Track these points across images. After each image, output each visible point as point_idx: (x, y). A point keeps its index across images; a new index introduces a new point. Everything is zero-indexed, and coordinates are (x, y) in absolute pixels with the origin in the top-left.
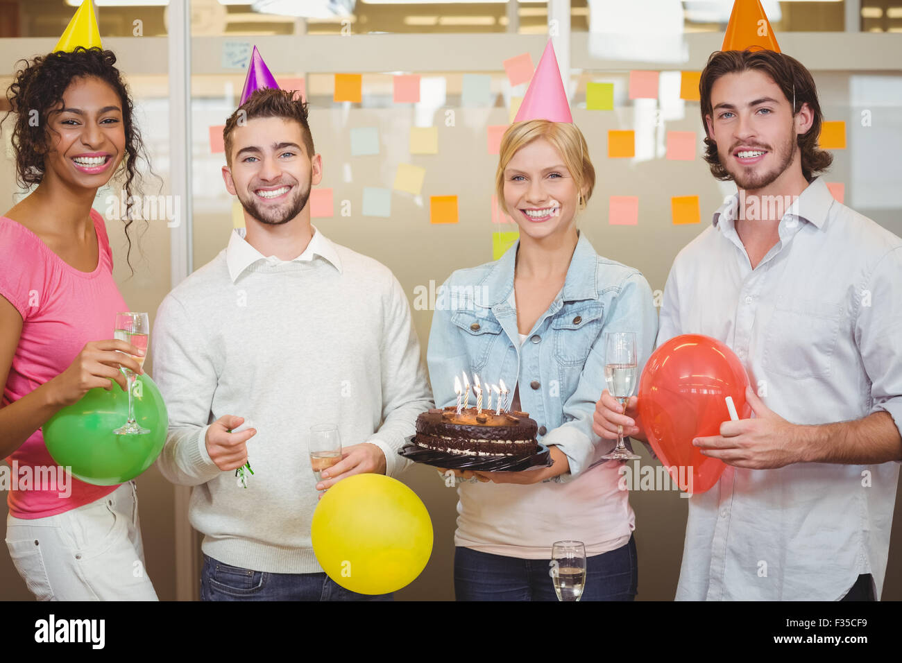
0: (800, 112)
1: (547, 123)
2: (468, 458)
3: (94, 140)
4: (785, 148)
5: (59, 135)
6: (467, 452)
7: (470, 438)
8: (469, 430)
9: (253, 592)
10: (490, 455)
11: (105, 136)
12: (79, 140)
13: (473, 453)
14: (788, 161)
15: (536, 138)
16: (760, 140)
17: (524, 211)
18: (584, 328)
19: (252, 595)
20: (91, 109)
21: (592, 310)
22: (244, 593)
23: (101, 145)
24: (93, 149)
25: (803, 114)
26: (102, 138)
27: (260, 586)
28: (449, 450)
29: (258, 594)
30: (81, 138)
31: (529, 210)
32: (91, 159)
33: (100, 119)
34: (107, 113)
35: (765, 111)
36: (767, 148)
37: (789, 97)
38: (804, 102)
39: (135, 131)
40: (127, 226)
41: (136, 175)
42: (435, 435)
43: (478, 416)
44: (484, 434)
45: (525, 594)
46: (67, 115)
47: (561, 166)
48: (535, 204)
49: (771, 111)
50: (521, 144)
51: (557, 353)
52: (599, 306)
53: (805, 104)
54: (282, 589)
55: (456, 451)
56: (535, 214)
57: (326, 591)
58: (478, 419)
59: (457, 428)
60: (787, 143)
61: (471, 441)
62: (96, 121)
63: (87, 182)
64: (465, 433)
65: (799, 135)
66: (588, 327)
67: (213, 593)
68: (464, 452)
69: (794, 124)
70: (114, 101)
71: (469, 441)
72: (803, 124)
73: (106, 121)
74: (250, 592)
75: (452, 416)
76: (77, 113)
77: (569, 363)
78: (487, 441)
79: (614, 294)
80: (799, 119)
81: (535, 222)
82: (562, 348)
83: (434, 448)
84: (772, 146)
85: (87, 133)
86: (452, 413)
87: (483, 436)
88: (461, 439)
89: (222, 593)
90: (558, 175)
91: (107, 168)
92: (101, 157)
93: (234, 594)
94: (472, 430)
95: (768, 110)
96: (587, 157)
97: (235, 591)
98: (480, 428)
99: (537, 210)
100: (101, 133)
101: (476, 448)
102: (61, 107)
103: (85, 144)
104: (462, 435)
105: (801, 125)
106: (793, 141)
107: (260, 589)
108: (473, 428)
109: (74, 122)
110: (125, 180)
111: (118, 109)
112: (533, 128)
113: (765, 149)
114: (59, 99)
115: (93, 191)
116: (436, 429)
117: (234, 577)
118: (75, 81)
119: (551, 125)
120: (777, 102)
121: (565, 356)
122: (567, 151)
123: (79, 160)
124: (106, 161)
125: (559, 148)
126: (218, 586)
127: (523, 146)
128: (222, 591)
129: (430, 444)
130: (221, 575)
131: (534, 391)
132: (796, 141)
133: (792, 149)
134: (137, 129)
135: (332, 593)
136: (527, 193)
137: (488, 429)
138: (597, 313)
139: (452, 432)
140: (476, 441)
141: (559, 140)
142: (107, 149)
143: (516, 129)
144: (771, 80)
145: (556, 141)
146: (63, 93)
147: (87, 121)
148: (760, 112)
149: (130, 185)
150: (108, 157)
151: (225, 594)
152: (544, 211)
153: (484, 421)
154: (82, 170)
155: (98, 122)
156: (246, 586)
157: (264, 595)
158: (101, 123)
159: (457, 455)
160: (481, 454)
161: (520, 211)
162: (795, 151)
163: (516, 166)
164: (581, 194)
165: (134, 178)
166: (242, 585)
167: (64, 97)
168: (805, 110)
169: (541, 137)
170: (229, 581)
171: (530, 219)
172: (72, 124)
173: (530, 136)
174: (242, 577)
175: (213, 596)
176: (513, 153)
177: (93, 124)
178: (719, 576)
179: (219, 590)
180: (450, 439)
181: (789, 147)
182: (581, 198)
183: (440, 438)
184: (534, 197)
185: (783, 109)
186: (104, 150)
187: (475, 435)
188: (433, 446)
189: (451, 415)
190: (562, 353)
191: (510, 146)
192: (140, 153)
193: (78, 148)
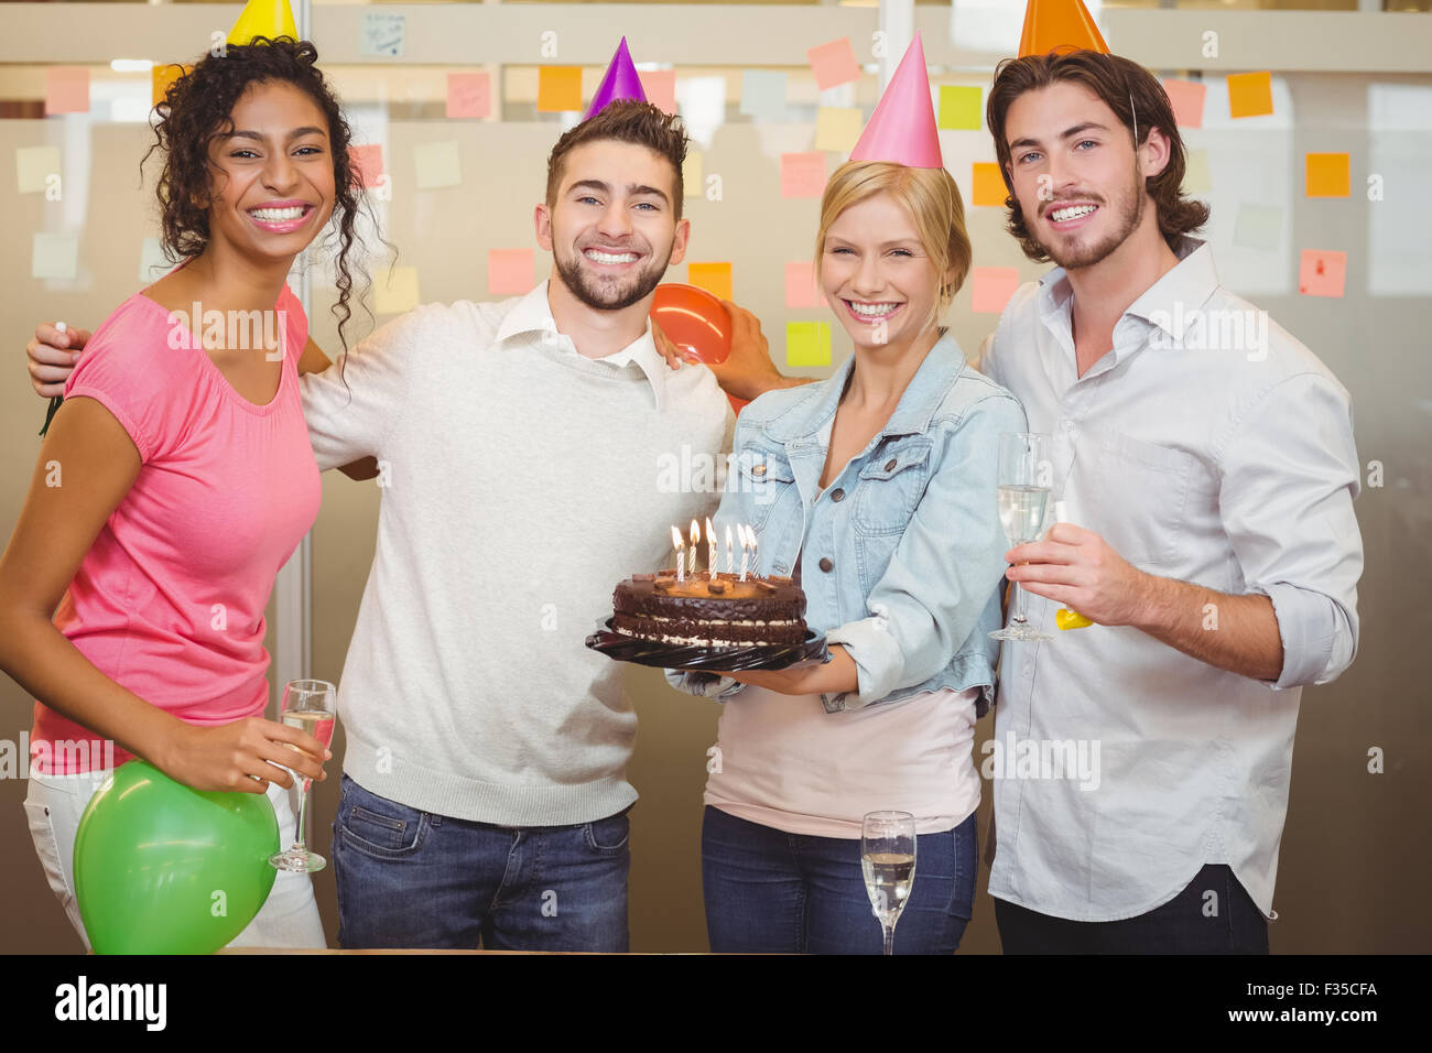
0: (1148, 142)
1: (897, 167)
2: (696, 652)
3: (282, 180)
4: (1125, 197)
5: (226, 173)
6: (695, 641)
7: (700, 618)
8: (697, 605)
9: (401, 854)
10: (730, 645)
11: (299, 172)
12: (258, 181)
13: (704, 643)
14: (1133, 219)
15: (876, 192)
16: (1083, 187)
17: (849, 303)
18: (898, 477)
19: (401, 859)
20: (277, 132)
21: (914, 449)
22: (387, 855)
23: (294, 188)
24: (281, 194)
25: (1151, 144)
26: (295, 179)
27: (413, 846)
28: (666, 638)
29: (408, 859)
30: (261, 178)
31: (857, 302)
32: (278, 211)
33: (292, 147)
34: (303, 137)
35: (1089, 144)
36: (1098, 201)
37: (1126, 119)
38: (1152, 126)
39: (354, 171)
40: (342, 323)
41: (355, 241)
42: (644, 616)
43: (711, 583)
44: (721, 611)
45: (797, 889)
46: (239, 142)
47: (911, 240)
48: (864, 297)
49: (1097, 144)
50: (853, 199)
51: (857, 514)
52: (925, 443)
53: (1154, 129)
54: (445, 855)
55: (677, 640)
56: (864, 309)
57: (514, 861)
58: (710, 589)
59: (678, 603)
60: (1128, 190)
61: (701, 622)
62: (286, 150)
63: (275, 247)
64: (690, 611)
65: (1148, 178)
66: (904, 475)
67: (342, 849)
68: (690, 640)
69: (1137, 161)
70: (314, 118)
71: (697, 624)
72: (1154, 160)
73: (301, 152)
74: (398, 855)
75: (671, 584)
76: (255, 138)
77: (871, 532)
78: (726, 623)
79: (949, 425)
80: (1146, 154)
81: (862, 321)
82: (864, 507)
83: (643, 636)
84: (1105, 198)
85: (270, 169)
86: (671, 578)
87: (719, 615)
88: (684, 620)
89: (356, 851)
90: (904, 253)
91: (303, 224)
92: (295, 206)
93: (374, 855)
94: (702, 606)
95: (1092, 143)
96: (957, 226)
97: (374, 850)
98: (714, 603)
99: (869, 305)
100: (293, 170)
101: (709, 633)
102: (229, 130)
103: (269, 188)
104: (686, 614)
105: (1150, 161)
106: (1138, 188)
107: (413, 851)
108: (702, 602)
109: (250, 153)
110: (339, 249)
111: (320, 132)
112: (873, 175)
113: (1093, 202)
114: (227, 117)
115: (283, 262)
116: (644, 606)
117: (376, 829)
118: (251, 89)
119: (903, 171)
120: (1105, 128)
121: (867, 520)
122: (924, 216)
123: (259, 213)
124: (304, 214)
125: (909, 208)
126: (351, 839)
127: (854, 204)
128: (355, 847)
129: (635, 629)
130: (358, 823)
131: (826, 575)
132: (1143, 189)
133: (1138, 201)
134: (356, 168)
135: (524, 866)
136: (855, 276)
137: (727, 604)
138: (918, 455)
139: (670, 610)
140: (707, 623)
141: (911, 196)
142: (304, 194)
143: (847, 174)
144: (1093, 96)
145: (906, 197)
146: (232, 107)
147: (271, 151)
148: (1081, 147)
149: (346, 257)
150: (307, 207)
151: (360, 852)
152: (880, 307)
153: (720, 591)
154: (265, 228)
155: (290, 152)
156: (392, 844)
157: (419, 861)
158: (294, 154)
159: (678, 646)
160: (717, 643)
161: (843, 304)
162: (1144, 204)
163: (842, 233)
164: (943, 283)
165: (352, 247)
166: (387, 843)
167: (234, 114)
168: (1154, 136)
169: (885, 191)
170: (368, 834)
171: (857, 317)
172: (249, 156)
173: (870, 187)
174: (387, 830)
175: (343, 852)
176: (838, 210)
177: (279, 154)
178: (1010, 841)
179: (353, 845)
180: (667, 620)
181: (1133, 196)
182: (942, 289)
183: (651, 619)
184: (865, 284)
185: (1116, 138)
186: (298, 196)
187: (707, 613)
188: (640, 632)
189: (667, 582)
190: (863, 516)
191: (836, 200)
192: (361, 206)
193: (257, 194)
